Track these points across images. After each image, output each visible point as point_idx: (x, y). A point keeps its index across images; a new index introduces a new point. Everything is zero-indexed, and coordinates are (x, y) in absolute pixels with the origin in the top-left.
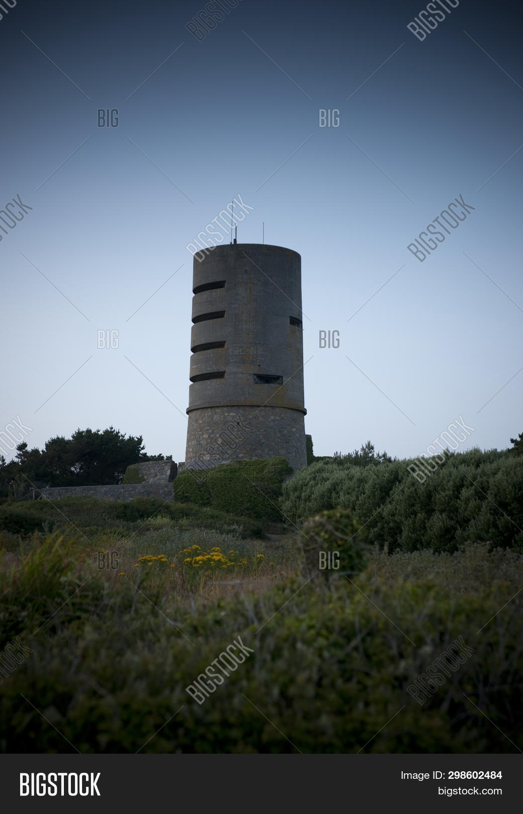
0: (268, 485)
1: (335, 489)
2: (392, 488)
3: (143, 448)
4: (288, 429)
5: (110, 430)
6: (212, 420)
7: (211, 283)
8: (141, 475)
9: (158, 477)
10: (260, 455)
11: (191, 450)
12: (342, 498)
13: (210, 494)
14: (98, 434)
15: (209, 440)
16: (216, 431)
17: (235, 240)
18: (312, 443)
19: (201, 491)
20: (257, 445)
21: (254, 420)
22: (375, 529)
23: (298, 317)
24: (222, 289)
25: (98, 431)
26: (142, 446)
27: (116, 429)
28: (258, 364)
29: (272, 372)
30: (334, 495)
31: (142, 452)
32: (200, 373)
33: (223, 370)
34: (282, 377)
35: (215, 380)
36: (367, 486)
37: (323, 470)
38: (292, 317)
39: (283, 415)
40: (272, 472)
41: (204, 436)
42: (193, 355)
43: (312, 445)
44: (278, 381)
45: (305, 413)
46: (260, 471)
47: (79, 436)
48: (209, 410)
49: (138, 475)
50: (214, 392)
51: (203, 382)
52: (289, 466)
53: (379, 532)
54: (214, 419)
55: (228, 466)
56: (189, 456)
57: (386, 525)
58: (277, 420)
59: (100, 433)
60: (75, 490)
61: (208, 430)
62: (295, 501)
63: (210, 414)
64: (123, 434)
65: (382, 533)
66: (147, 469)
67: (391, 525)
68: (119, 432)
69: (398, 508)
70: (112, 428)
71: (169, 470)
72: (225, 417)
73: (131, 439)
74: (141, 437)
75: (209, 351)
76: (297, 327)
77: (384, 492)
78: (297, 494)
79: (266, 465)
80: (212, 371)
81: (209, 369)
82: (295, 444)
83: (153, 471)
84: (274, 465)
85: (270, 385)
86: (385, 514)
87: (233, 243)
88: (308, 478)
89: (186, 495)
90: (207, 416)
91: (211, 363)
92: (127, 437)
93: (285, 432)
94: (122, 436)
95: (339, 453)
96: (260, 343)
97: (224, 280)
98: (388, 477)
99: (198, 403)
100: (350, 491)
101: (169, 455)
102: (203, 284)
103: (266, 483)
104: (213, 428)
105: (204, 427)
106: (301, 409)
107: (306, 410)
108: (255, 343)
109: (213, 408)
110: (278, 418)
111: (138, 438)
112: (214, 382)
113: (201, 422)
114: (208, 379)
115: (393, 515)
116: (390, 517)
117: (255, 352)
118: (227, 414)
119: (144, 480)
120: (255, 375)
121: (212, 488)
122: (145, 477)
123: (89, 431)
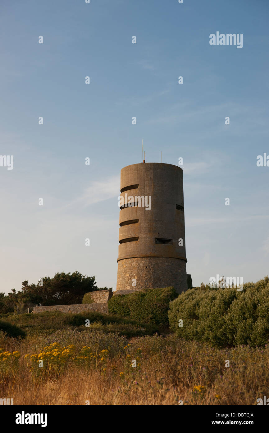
0: (163, 304)
1: (198, 304)
2: (232, 303)
3: (95, 283)
4: (176, 270)
5: (76, 273)
6: (131, 266)
7: (130, 186)
8: (92, 299)
9: (102, 300)
10: (160, 286)
11: (119, 283)
12: (201, 310)
13: (129, 310)
14: (69, 275)
15: (130, 278)
16: (134, 272)
17: (144, 161)
18: (191, 279)
19: (124, 307)
20: (158, 280)
21: (156, 265)
22: (221, 330)
23: (181, 205)
24: (136, 189)
25: (69, 274)
26: (94, 282)
27: (79, 272)
28: (158, 232)
29: (166, 237)
30: (197, 308)
31: (95, 285)
32: (124, 238)
33: (138, 236)
34: (172, 240)
35: (133, 242)
36: (217, 302)
37: (193, 293)
38: (178, 205)
39: (173, 262)
40: (166, 296)
41: (127, 275)
42: (120, 228)
43: (191, 281)
44: (170, 243)
45: (186, 261)
46: (159, 295)
47: (58, 276)
48: (130, 259)
49: (90, 299)
50: (132, 249)
51: (126, 243)
52: (176, 292)
53: (223, 332)
54: (132, 265)
55: (140, 292)
56: (118, 287)
57: (227, 327)
58: (170, 265)
59: (70, 275)
60: (52, 308)
61: (129, 271)
62: (176, 313)
63: (130, 262)
64: (84, 275)
65: (225, 332)
66: (96, 295)
67: (230, 327)
68: (81, 274)
69: (235, 315)
70: (77, 272)
71: (108, 296)
72: (139, 264)
73: (89, 278)
74: (94, 277)
75: (129, 225)
76: (181, 211)
77: (227, 305)
78: (177, 308)
79: (162, 292)
80: (131, 237)
81: (130, 235)
82: (180, 280)
83: (98, 296)
84: (167, 292)
85: (165, 245)
86: (226, 320)
87: (143, 163)
88: (184, 299)
89: (115, 310)
90: (129, 263)
91: (130, 232)
92: (86, 277)
93: (174, 272)
94: (83, 276)
95: (204, 283)
96: (159, 220)
97: (138, 184)
98: (229, 295)
99: (123, 256)
100: (206, 305)
101: (110, 287)
102: (126, 186)
103: (162, 302)
104: (132, 270)
105: (127, 270)
106: (183, 259)
107: (187, 259)
108: (156, 220)
109: (132, 259)
110: (170, 264)
111: (92, 278)
112: (132, 243)
113: (125, 267)
114: (129, 241)
115: (232, 320)
116: (229, 321)
117: (156, 226)
118: (140, 262)
119: (94, 302)
120: (156, 238)
121: (130, 306)
122: (95, 300)
123: (63, 273)
